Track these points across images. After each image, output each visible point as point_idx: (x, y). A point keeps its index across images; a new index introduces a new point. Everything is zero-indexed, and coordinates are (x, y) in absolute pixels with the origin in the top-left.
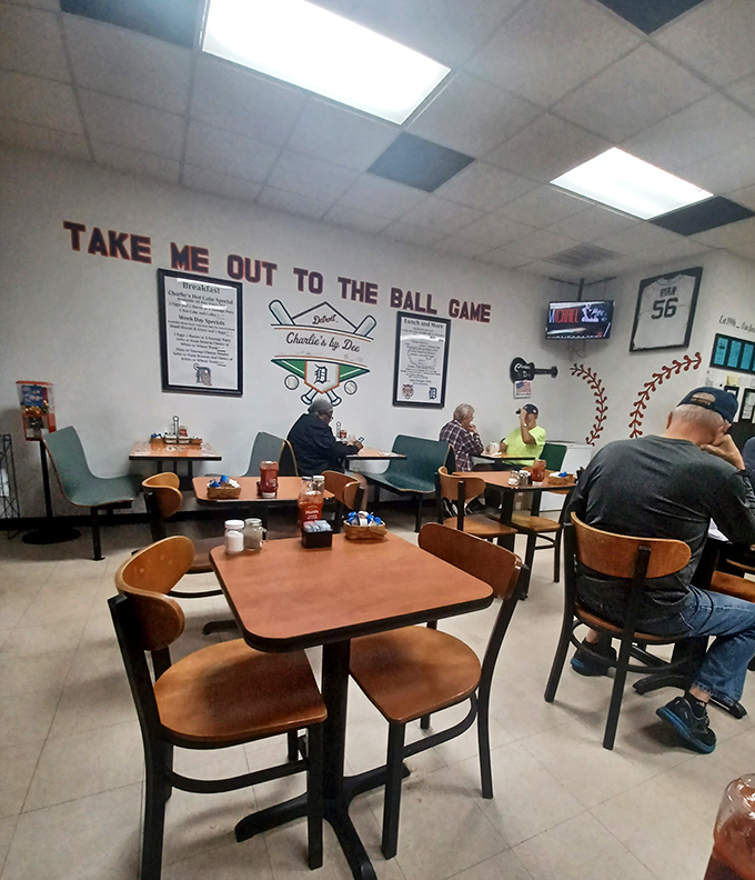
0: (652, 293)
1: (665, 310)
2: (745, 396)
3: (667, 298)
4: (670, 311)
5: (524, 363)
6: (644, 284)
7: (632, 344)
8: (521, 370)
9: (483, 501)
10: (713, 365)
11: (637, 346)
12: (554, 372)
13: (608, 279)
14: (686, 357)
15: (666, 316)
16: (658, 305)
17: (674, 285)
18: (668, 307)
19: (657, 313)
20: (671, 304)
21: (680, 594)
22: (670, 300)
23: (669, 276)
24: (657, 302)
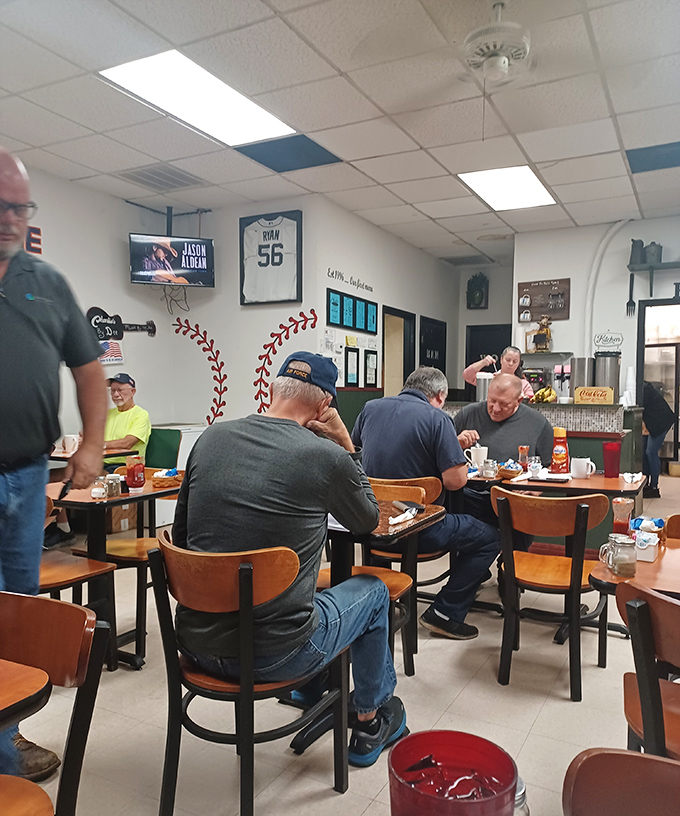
0: (255, 236)
1: (272, 258)
2: (366, 358)
3: (271, 243)
4: (277, 259)
5: (106, 316)
6: (245, 222)
7: (242, 297)
8: (102, 326)
9: (66, 527)
10: (329, 323)
11: (248, 299)
12: (150, 329)
13: (201, 211)
14: (302, 314)
15: (274, 264)
16: (263, 251)
17: (277, 228)
18: (274, 254)
19: (264, 260)
20: (277, 250)
21: (304, 614)
22: (275, 246)
23: (270, 217)
24: (261, 247)
